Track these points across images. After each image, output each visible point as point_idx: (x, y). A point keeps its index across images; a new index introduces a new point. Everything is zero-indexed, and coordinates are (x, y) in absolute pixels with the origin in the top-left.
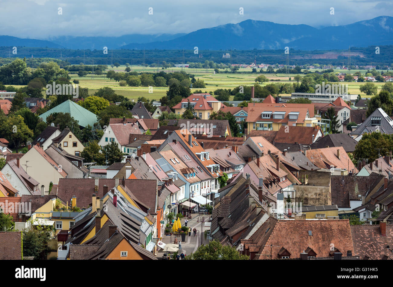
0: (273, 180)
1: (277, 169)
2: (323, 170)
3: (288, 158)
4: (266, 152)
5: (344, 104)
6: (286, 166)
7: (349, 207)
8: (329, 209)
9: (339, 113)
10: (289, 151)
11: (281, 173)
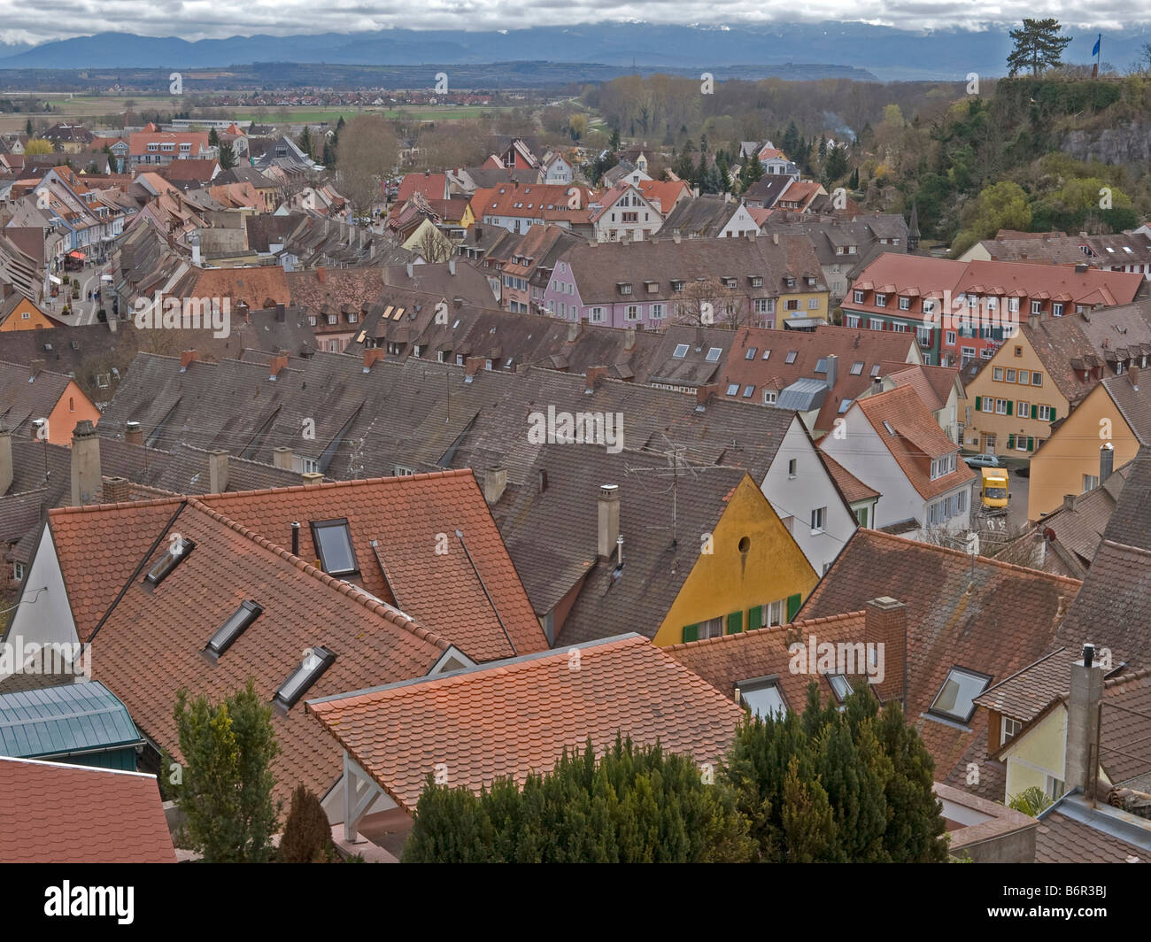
0: (177, 223)
1: (180, 211)
2: (230, 209)
3: (190, 197)
4: (165, 193)
5: (239, 132)
6: (189, 206)
7: (269, 251)
8: (246, 254)
9: (235, 143)
10: (189, 189)
11: (185, 215)
